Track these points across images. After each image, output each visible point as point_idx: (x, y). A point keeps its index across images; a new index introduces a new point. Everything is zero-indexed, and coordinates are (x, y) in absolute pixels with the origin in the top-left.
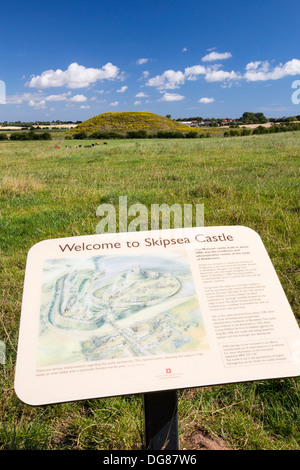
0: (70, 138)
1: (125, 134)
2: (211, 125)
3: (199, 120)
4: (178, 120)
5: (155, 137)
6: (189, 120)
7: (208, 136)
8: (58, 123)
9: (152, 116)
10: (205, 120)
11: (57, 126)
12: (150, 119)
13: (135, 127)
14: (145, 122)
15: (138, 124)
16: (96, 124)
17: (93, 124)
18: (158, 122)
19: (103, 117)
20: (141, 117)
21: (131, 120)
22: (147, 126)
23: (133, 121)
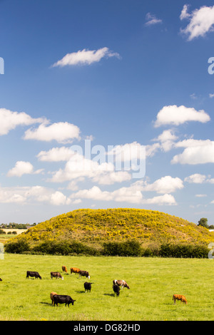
5: (155, 254)
9: (159, 216)
12: (155, 223)
13: (125, 235)
14: (146, 226)
15: (132, 230)
16: (57, 227)
17: (52, 228)
18: (169, 227)
19: (71, 217)
20: (138, 218)
21: (120, 223)
22: (148, 235)
23: (123, 225)
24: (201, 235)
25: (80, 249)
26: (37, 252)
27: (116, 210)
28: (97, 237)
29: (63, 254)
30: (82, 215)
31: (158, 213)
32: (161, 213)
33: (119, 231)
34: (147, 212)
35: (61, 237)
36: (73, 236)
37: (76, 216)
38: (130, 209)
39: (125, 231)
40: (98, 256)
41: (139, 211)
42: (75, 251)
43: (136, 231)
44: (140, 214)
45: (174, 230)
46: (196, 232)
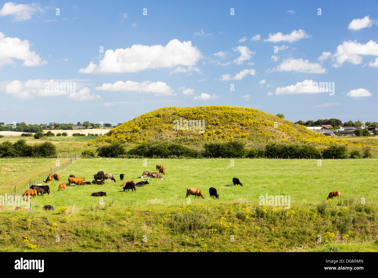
0: (92, 155)
1: (200, 149)
2: (357, 133)
3: (335, 123)
4: (307, 124)
5: (260, 154)
6: (317, 124)
7: (367, 155)
8: (86, 126)
9: (255, 114)
10: (345, 125)
11: (81, 132)
12: (251, 121)
13: (220, 135)
14: (242, 125)
15: (227, 129)
16: (144, 128)
17: (139, 129)
18: (266, 125)
19: (158, 116)
20: (233, 116)
21: (214, 122)
22: (245, 134)
23: (217, 124)
24: (300, 134)
25: (179, 151)
26: (134, 156)
27: (208, 108)
28: (192, 137)
29: (162, 157)
30: (170, 114)
31: (252, 110)
32: (256, 111)
33: (214, 131)
34: (241, 109)
35: (151, 138)
36: (164, 137)
37: (164, 115)
38: (222, 106)
39: (220, 131)
40: (200, 158)
41: (232, 109)
42: (174, 154)
43: (232, 130)
44: (235, 112)
45: (272, 129)
46: (294, 131)
